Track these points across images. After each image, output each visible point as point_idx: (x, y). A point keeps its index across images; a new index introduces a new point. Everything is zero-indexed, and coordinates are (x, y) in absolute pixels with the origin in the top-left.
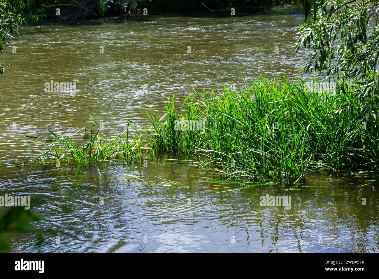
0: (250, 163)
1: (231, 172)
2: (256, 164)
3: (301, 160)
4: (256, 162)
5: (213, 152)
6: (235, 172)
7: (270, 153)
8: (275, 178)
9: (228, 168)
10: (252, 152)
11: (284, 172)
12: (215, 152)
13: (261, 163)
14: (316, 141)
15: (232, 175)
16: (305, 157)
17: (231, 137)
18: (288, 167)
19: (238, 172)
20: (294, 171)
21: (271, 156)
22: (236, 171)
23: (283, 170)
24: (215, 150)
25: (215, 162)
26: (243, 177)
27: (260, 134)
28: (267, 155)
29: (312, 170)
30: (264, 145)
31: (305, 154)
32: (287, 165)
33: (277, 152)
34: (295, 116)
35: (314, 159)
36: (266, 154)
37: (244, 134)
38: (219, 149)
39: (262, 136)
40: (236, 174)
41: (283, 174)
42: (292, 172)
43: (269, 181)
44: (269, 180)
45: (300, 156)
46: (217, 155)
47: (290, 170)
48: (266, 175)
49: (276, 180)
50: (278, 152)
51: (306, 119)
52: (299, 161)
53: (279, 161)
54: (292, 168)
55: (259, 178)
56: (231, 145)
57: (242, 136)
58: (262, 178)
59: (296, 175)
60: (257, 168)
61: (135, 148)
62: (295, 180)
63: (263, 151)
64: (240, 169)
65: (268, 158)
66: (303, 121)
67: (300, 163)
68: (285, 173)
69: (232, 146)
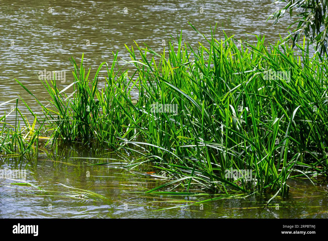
0: (205, 165)
1: (176, 177)
2: (214, 166)
3: (283, 162)
4: (215, 163)
5: (148, 146)
6: (182, 179)
7: (236, 149)
8: (242, 188)
9: (170, 171)
10: (208, 147)
11: (256, 180)
12: (152, 147)
13: (222, 165)
14: (307, 132)
15: (177, 183)
16: (289, 157)
17: (176, 124)
18: (263, 172)
19: (186, 178)
20: (272, 177)
21: (238, 154)
22: (184, 177)
23: (255, 177)
24: (151, 143)
25: (151, 161)
26: (194, 186)
27: (220, 120)
28: (231, 152)
29: (299, 176)
30: (227, 137)
31: (289, 151)
32: (261, 168)
33: (247, 148)
34: (274, 93)
35: (302, 159)
36: (229, 151)
37: (196, 119)
38: (158, 142)
39: (224, 123)
40: (183, 182)
41: (256, 183)
42: (270, 179)
43: (234, 193)
44: (234, 191)
45: (281, 156)
46: (154, 151)
47: (266, 177)
48: (229, 183)
49: (244, 191)
50: (249, 148)
51: (291, 99)
52: (280, 162)
53: (249, 162)
54: (269, 173)
55: (219, 188)
56: (175, 136)
57: (193, 122)
58: (223, 189)
59: (275, 184)
60: (215, 172)
61: (27, 137)
62: (273, 192)
63: (225, 145)
64: (188, 174)
65: (232, 157)
66: (287, 101)
67: (282, 166)
68: (259, 181)
69: (178, 137)
